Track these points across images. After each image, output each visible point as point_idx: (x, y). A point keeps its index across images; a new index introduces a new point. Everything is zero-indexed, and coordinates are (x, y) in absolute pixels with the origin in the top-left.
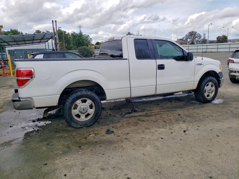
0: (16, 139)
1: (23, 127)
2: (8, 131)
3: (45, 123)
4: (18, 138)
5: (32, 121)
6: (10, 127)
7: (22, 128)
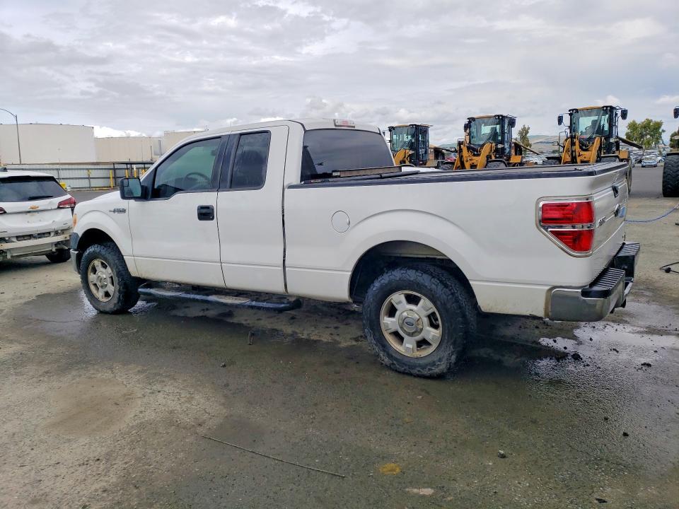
0: (638, 332)
1: (615, 352)
2: (656, 357)
3: (555, 341)
4: (633, 333)
5: (581, 359)
6: (649, 365)
7: (618, 352)
